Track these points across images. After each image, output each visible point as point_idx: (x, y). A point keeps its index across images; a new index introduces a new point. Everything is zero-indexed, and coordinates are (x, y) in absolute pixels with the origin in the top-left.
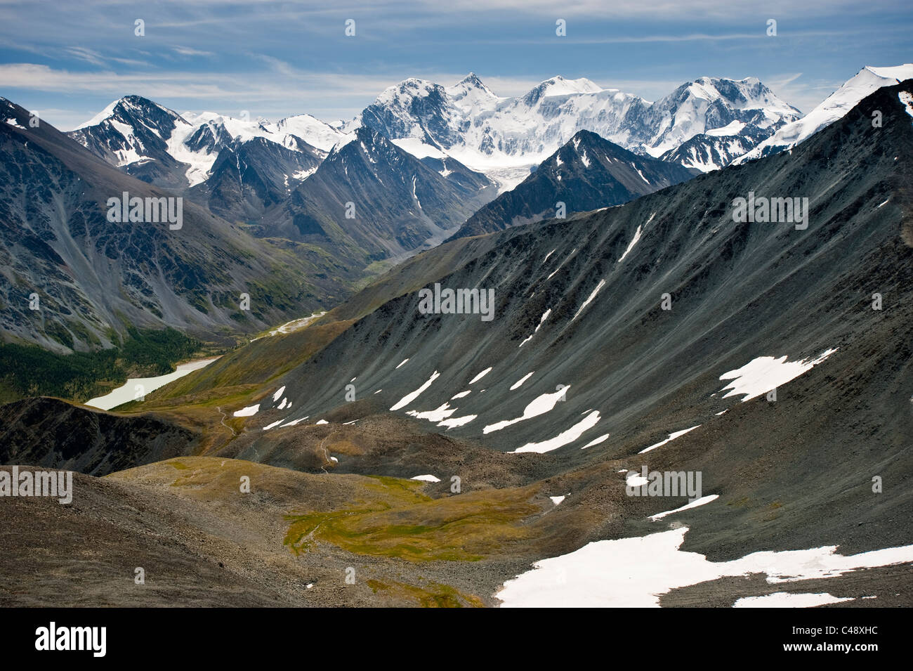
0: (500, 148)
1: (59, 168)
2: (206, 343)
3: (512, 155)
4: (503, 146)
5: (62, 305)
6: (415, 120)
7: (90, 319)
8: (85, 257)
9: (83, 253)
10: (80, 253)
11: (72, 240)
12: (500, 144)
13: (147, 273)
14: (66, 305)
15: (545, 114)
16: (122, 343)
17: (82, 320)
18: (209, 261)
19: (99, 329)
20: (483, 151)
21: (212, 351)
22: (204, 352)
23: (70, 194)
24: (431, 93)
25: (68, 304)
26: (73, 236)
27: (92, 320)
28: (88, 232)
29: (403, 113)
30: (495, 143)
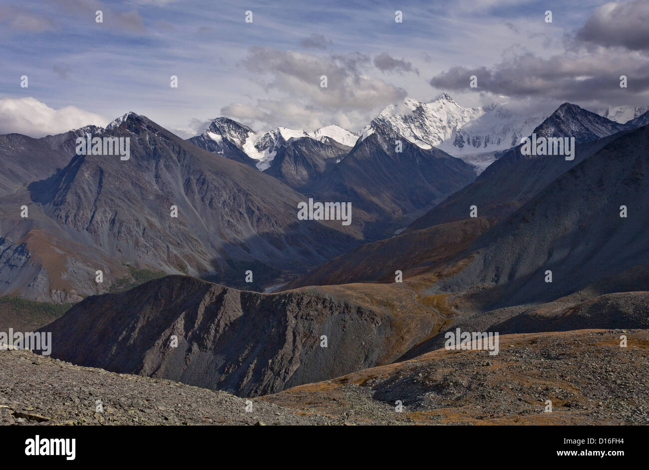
0: (469, 143)
1: (177, 149)
2: (284, 271)
3: (478, 147)
4: (471, 141)
5: (179, 241)
6: (407, 126)
7: (199, 253)
8: (195, 210)
9: (194, 206)
10: (192, 206)
11: (186, 197)
12: (468, 140)
13: (238, 221)
14: (182, 242)
15: (501, 117)
16: (223, 271)
17: (193, 253)
18: (282, 212)
19: (206, 260)
20: (457, 146)
21: (289, 277)
22: (283, 278)
23: (185, 166)
24: (418, 108)
25: (183, 242)
26: (187, 195)
27: (201, 254)
28: (196, 191)
29: (398, 122)
30: (465, 139)
